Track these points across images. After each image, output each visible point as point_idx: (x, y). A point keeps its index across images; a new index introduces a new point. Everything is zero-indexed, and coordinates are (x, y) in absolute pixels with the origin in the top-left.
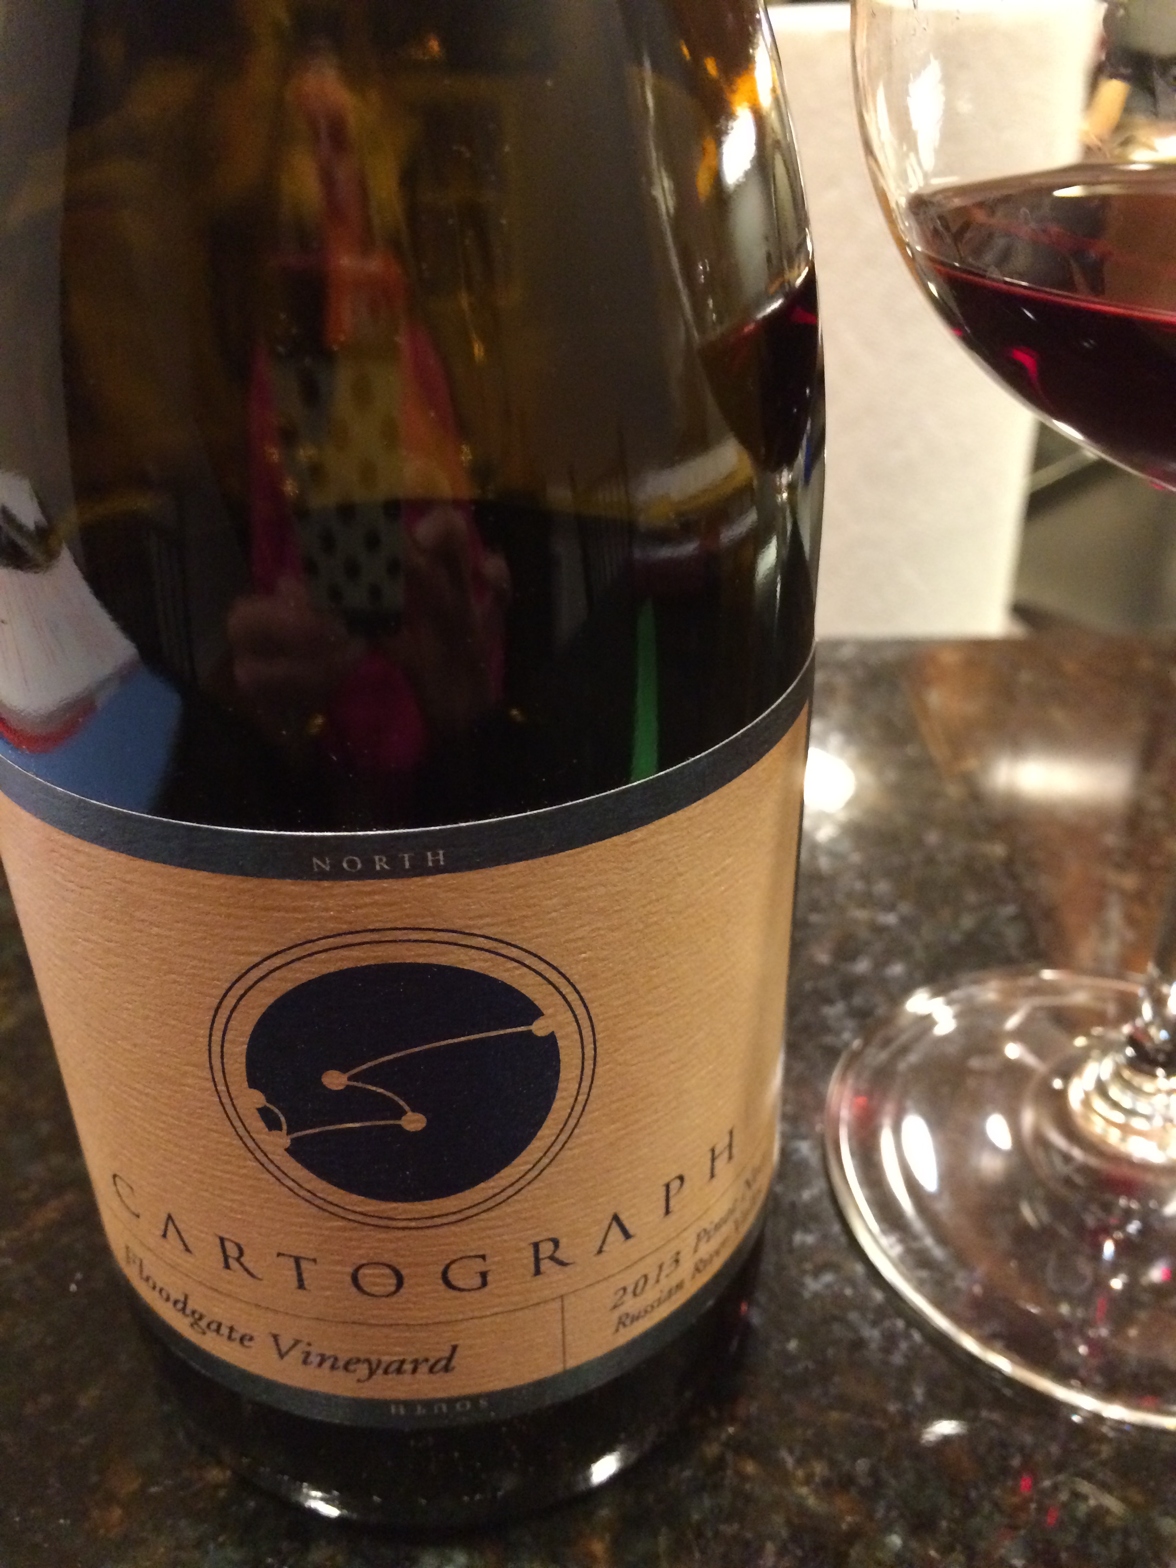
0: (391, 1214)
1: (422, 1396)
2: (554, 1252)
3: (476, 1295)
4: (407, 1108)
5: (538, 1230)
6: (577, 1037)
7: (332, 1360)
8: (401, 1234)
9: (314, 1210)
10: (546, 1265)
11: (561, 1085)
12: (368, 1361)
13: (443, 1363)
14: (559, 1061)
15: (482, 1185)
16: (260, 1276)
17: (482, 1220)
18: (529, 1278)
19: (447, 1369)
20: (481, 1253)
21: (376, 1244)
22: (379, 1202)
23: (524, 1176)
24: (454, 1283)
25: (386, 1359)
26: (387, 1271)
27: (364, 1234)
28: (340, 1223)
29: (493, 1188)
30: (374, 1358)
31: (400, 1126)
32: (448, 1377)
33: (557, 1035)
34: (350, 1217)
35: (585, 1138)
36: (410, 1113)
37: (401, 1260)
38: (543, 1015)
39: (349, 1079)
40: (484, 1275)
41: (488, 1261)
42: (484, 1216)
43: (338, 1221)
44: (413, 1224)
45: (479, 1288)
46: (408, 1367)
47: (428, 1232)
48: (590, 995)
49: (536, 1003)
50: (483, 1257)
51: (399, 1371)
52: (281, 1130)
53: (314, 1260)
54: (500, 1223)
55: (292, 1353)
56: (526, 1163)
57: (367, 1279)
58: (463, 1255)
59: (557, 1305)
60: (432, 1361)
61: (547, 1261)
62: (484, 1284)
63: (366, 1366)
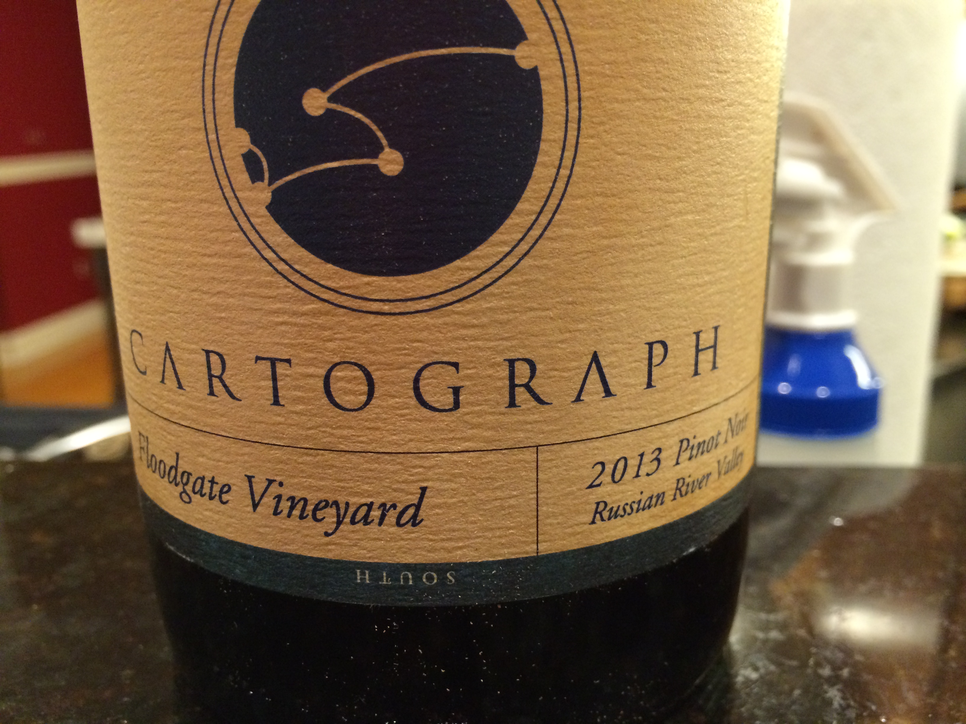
0: (362, 292)
1: (389, 560)
2: (532, 378)
3: (447, 418)
4: (384, 142)
5: (514, 343)
6: (561, 83)
7: (302, 503)
8: (372, 319)
9: (291, 290)
10: (521, 395)
11: (543, 146)
12: (336, 503)
13: (411, 511)
14: (541, 111)
15: (458, 263)
16: (238, 396)
17: (458, 313)
18: (503, 409)
19: (415, 521)
20: (454, 360)
21: (349, 335)
22: (354, 275)
23: (501, 260)
24: (427, 398)
25: (355, 500)
26: (360, 373)
27: (336, 319)
28: (317, 305)
29: (468, 269)
30: (342, 500)
31: (376, 167)
32: (416, 533)
33: (542, 73)
34: (325, 296)
35: (567, 231)
36: (387, 150)
37: (372, 358)
38: (526, 38)
39: (331, 99)
40: (456, 391)
41: (462, 373)
42: (458, 307)
43: (313, 303)
44: (386, 308)
45: (450, 410)
46: (376, 514)
47: (402, 320)
48: (576, 32)
49: (520, 19)
50: (456, 365)
51: (366, 520)
52: (262, 180)
53: (288, 361)
54: (475, 322)
55: (265, 500)
56: (504, 243)
57: (340, 384)
58: (435, 358)
59: (529, 455)
60: (400, 508)
61: (522, 389)
62: (457, 405)
63: (333, 511)
